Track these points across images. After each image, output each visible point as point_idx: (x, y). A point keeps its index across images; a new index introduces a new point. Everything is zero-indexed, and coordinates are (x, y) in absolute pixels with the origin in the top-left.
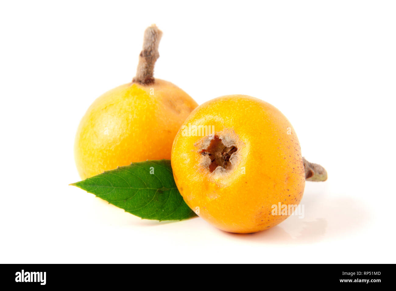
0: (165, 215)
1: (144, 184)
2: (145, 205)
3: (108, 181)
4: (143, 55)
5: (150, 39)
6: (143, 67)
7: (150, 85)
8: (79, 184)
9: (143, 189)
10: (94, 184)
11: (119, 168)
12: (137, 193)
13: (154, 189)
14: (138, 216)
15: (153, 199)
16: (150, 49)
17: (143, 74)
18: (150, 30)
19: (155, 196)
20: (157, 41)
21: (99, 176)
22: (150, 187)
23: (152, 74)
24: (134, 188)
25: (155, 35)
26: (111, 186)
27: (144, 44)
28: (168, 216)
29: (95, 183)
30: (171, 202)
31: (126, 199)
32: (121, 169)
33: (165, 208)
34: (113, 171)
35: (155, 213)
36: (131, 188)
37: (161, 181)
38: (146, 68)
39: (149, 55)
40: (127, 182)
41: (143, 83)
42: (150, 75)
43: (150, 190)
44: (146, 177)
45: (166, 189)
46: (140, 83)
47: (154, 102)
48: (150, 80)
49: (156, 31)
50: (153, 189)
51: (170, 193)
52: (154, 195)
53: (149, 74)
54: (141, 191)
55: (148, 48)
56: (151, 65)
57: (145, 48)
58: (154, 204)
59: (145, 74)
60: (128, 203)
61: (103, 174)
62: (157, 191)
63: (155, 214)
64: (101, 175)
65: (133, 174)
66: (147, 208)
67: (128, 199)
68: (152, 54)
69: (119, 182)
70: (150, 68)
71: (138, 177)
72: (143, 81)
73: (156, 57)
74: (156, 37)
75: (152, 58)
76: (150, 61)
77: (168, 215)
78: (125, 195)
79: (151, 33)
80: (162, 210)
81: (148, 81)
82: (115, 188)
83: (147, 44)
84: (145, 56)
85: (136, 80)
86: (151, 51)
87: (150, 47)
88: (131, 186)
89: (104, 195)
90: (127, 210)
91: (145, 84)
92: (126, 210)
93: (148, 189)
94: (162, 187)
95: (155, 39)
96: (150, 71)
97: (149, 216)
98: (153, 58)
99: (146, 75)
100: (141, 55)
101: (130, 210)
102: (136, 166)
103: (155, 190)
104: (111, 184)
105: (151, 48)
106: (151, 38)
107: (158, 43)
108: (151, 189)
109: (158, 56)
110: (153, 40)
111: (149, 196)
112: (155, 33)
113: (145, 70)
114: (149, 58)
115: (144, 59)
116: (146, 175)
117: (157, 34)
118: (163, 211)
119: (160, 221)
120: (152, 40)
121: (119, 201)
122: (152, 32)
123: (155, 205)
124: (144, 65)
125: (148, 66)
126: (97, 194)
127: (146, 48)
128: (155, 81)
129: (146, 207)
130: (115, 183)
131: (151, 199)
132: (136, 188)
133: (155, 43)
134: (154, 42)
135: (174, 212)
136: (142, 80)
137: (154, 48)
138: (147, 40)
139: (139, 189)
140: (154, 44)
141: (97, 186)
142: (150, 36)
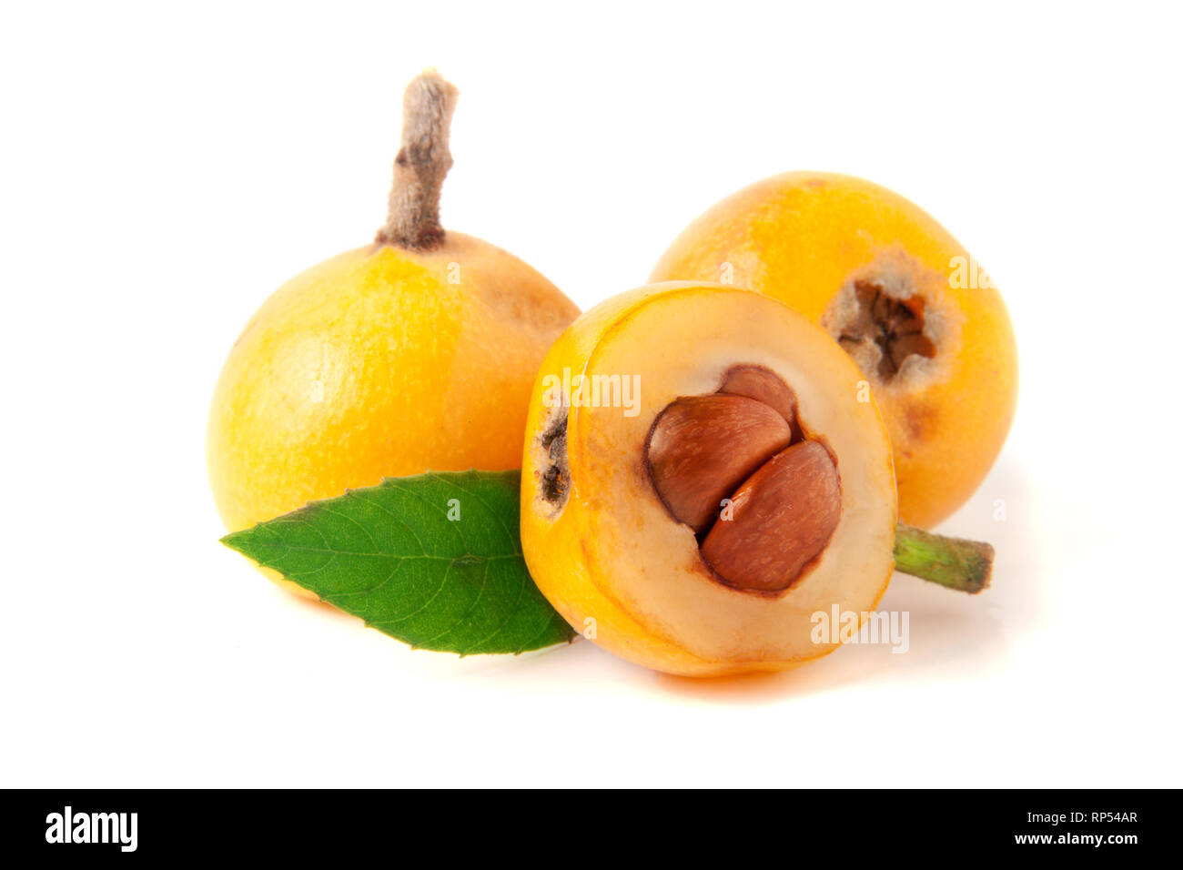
0: (475, 639)
1: (418, 543)
2: (419, 608)
3: (317, 533)
4: (409, 160)
5: (425, 111)
6: (409, 198)
7: (433, 249)
8: (235, 541)
9: (411, 557)
10: (277, 542)
11: (348, 494)
12: (397, 570)
13: (443, 558)
14: (403, 640)
15: (440, 590)
16: (426, 142)
17: (411, 216)
18: (425, 86)
19: (445, 579)
20: (445, 117)
21: (293, 518)
22: (431, 553)
23: (436, 216)
24: (389, 555)
25: (441, 101)
26: (324, 548)
27: (407, 129)
28: (483, 642)
29: (281, 537)
30: (489, 599)
31: (369, 589)
32: (353, 498)
33: (474, 617)
34: (334, 504)
35: (449, 631)
36: (380, 553)
37: (461, 535)
38: (420, 197)
39: (426, 161)
40: (371, 538)
41: (413, 245)
42: (433, 220)
43: (432, 560)
44: (425, 524)
45: (473, 559)
46: (403, 243)
47: (457, 298)
48: (431, 234)
49: (443, 87)
50: (439, 558)
51: (486, 573)
52: (443, 578)
53: (429, 216)
54: (408, 562)
55: (422, 139)
56: (432, 189)
57: (411, 139)
58: (444, 605)
59: (418, 217)
60: (376, 602)
61: (305, 509)
62: (451, 564)
63: (448, 635)
64: (299, 515)
65: (388, 512)
66: (425, 614)
67: (372, 587)
68: (433, 155)
69: (347, 537)
70: (430, 198)
71: (402, 522)
72: (414, 238)
73: (445, 167)
74: (444, 105)
75: (434, 168)
76: (430, 179)
77: (484, 637)
78: (365, 576)
79: (428, 94)
80: (468, 624)
81: (428, 237)
82: (337, 552)
83: (416, 126)
84: (413, 163)
85: (390, 236)
86: (431, 146)
87: (426, 134)
88: (380, 550)
89: (309, 576)
90: (374, 620)
91: (421, 248)
92: (369, 621)
93: (426, 558)
94: (464, 553)
95: (440, 112)
96: (432, 208)
97: (432, 639)
98: (437, 170)
99: (421, 219)
100: (401, 160)
101: (378, 620)
102: (397, 489)
103: (446, 563)
104: (326, 542)
105: (431, 140)
106: (430, 108)
107: (448, 122)
108: (435, 557)
109: (450, 162)
110: (436, 115)
111: (430, 580)
112: (440, 92)
113: (417, 206)
114: (427, 167)
115: (411, 171)
116: (423, 517)
117: (446, 96)
118: (470, 624)
119: (461, 657)
120: (430, 115)
121: (350, 595)
122: (430, 91)
123: (447, 608)
124: (412, 191)
125: (425, 194)
126: (289, 570)
127: (416, 140)
128: (447, 238)
129: (422, 612)
130: (337, 539)
131: (436, 589)
132: (395, 556)
133: (441, 123)
134: (437, 121)
135: (499, 630)
136: (409, 234)
137: (439, 138)
138: (415, 115)
139: (403, 558)
140: (440, 127)
141: (287, 546)
142: (426, 103)
